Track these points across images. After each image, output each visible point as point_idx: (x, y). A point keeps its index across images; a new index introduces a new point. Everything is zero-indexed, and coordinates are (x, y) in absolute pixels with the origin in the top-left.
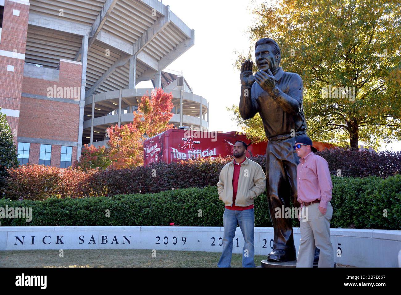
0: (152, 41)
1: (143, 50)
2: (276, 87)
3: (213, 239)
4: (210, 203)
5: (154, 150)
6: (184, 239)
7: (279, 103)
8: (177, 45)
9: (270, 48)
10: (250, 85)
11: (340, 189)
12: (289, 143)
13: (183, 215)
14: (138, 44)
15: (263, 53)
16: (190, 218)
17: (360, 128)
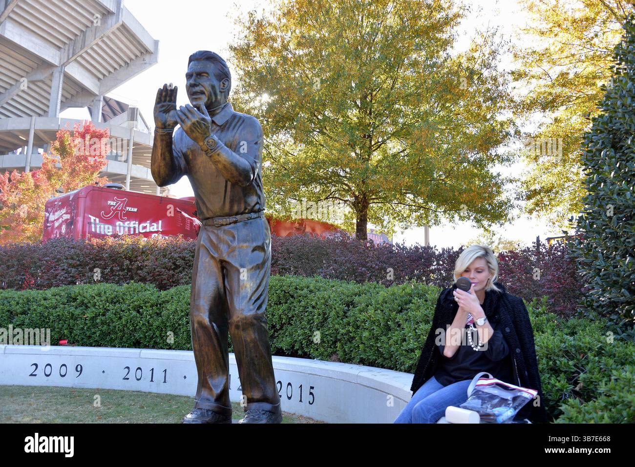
0: (92, 49)
1: (76, 60)
2: (212, 134)
3: (127, 369)
4: (129, 310)
5: (60, 217)
6: (79, 369)
7: (216, 163)
8: (131, 59)
9: (211, 68)
10: (170, 127)
11: (323, 301)
12: (232, 231)
13: (83, 329)
14: (69, 50)
15: (199, 74)
16: (95, 333)
17: (371, 205)
